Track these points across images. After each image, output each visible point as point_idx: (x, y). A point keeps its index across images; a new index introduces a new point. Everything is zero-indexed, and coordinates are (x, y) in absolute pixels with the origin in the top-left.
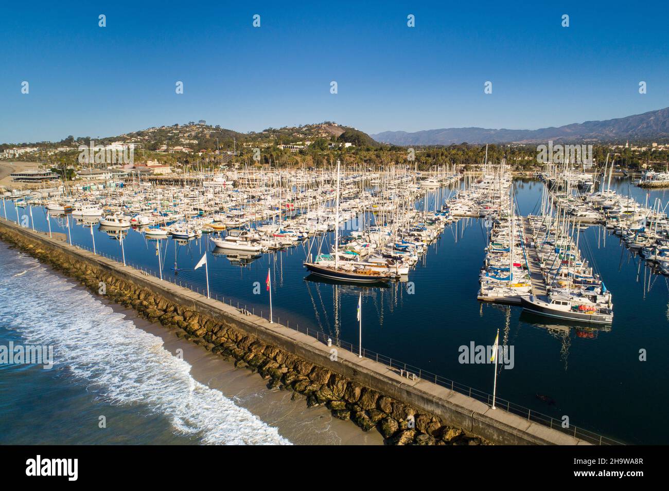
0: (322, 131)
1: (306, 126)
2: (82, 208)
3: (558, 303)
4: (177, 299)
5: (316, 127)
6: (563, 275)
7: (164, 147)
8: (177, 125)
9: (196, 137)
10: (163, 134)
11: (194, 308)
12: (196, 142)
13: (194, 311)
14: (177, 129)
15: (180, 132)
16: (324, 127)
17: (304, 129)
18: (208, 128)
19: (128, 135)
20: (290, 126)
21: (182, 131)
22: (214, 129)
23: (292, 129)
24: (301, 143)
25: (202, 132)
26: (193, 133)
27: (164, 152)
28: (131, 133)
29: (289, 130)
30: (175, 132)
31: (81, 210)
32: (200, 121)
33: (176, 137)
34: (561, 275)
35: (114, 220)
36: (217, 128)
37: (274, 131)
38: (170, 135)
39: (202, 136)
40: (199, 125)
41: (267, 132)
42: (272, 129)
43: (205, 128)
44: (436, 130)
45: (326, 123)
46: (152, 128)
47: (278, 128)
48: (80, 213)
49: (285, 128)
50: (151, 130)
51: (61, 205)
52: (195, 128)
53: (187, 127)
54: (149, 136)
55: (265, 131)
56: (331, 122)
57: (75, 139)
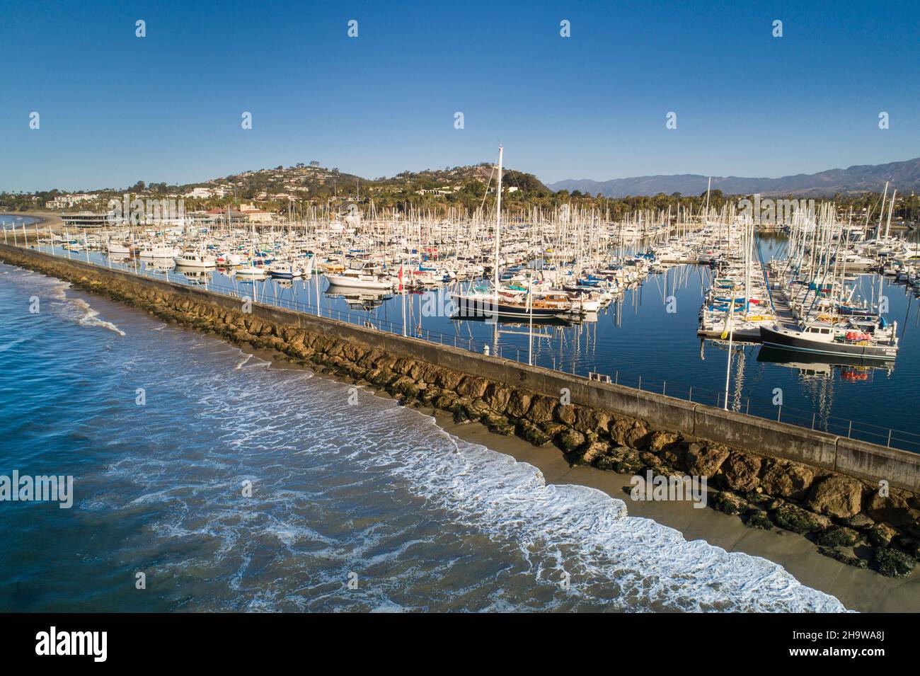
0: (477, 176)
1: (455, 169)
2: (153, 247)
3: (815, 331)
4: (276, 316)
5: (469, 170)
6: (823, 308)
7: (264, 195)
8: (280, 168)
9: (306, 184)
10: (262, 179)
11: (298, 324)
12: (305, 189)
13: (298, 329)
14: (280, 173)
15: (285, 177)
16: (481, 171)
17: (453, 173)
18: (323, 171)
19: (215, 181)
20: (433, 169)
21: (289, 174)
22: (329, 173)
23: (437, 173)
24: (448, 187)
25: (314, 177)
26: (302, 179)
27: (263, 200)
28: (219, 179)
29: (431, 174)
30: (278, 176)
31: (151, 250)
32: (312, 163)
33: (279, 183)
34: (820, 310)
35: (194, 258)
36: (335, 172)
37: (412, 176)
38: (272, 180)
39: (313, 183)
40: (310, 167)
41: (402, 178)
42: (408, 172)
43: (318, 171)
44: (636, 178)
45: (483, 165)
46: (248, 172)
47: (417, 172)
48: (150, 254)
49: (426, 172)
50: (247, 175)
51: (126, 246)
52: (304, 172)
53: (293, 169)
54: (244, 183)
55: (399, 175)
56: (490, 163)
57: (147, 186)
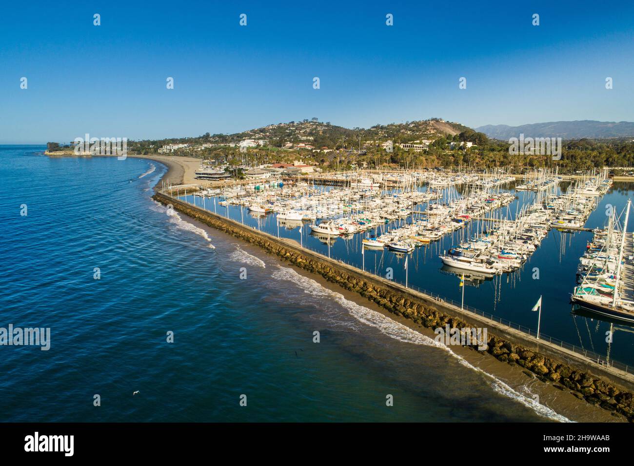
0: (430, 128)
1: (412, 123)
5: (423, 123)
7: (289, 144)
8: (293, 122)
9: (311, 134)
10: (282, 131)
12: (311, 138)
14: (293, 126)
15: (296, 129)
16: (432, 124)
17: (412, 126)
18: (321, 124)
19: (251, 131)
20: (397, 123)
21: (299, 127)
22: (325, 126)
23: (399, 126)
25: (316, 129)
26: (308, 130)
27: (291, 148)
28: (253, 130)
29: (396, 126)
30: (292, 129)
31: (285, 214)
32: (313, 119)
33: (293, 133)
36: (328, 125)
37: (382, 128)
38: (288, 131)
39: (315, 133)
40: (312, 122)
41: (375, 129)
42: (379, 125)
43: (317, 125)
45: (433, 120)
46: (271, 125)
47: (385, 125)
49: (392, 125)
50: (271, 127)
51: (262, 208)
52: (309, 125)
53: (302, 124)
54: (270, 133)
56: (438, 118)
57: (211, 136)
